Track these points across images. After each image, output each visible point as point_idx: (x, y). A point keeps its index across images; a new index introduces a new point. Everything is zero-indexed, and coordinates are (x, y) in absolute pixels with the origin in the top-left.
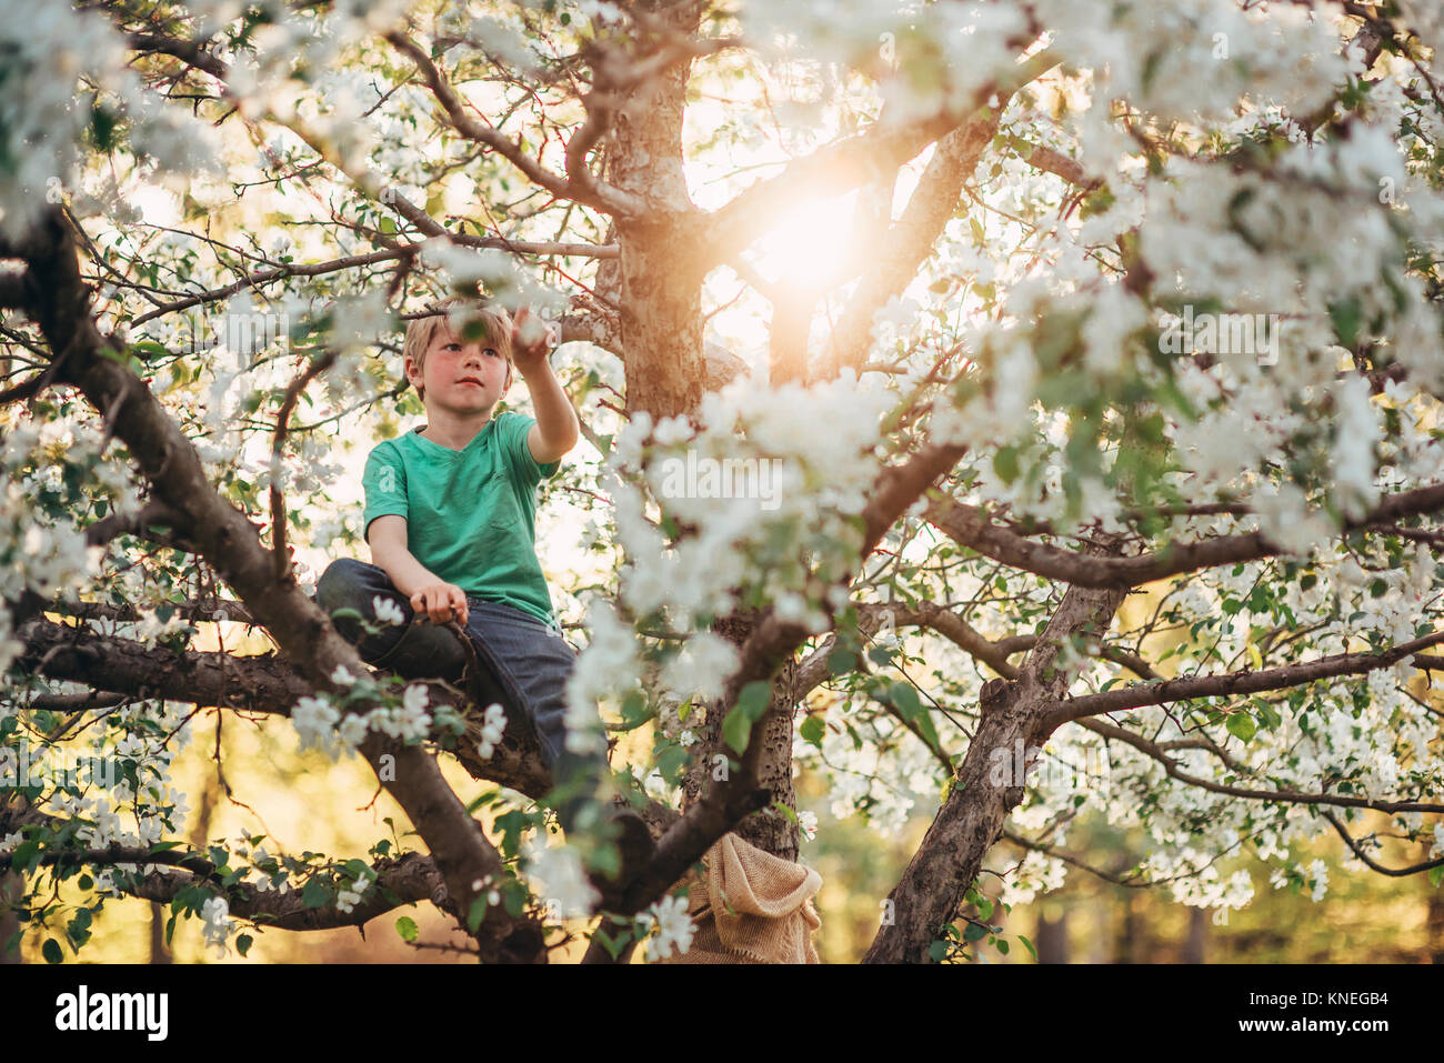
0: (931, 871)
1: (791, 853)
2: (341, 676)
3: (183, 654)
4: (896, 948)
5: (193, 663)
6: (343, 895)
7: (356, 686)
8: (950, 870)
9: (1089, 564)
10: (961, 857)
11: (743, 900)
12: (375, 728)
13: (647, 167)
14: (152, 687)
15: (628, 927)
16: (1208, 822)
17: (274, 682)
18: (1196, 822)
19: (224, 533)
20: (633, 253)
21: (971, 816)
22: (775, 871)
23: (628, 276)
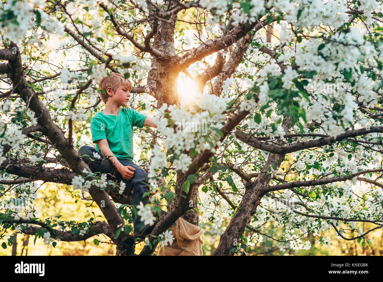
0: (232, 230)
1: (196, 224)
2: (85, 171)
3: (41, 168)
4: (223, 249)
5: (44, 170)
6: (81, 231)
7: (88, 174)
8: (237, 230)
9: (277, 147)
10: (240, 227)
11: (185, 235)
12: (93, 184)
13: (165, 44)
14: (33, 176)
15: (156, 238)
16: (300, 225)
17: (65, 176)
18: (298, 225)
19: (56, 133)
20: (161, 66)
21: (243, 216)
22: (192, 228)
23: (159, 72)
